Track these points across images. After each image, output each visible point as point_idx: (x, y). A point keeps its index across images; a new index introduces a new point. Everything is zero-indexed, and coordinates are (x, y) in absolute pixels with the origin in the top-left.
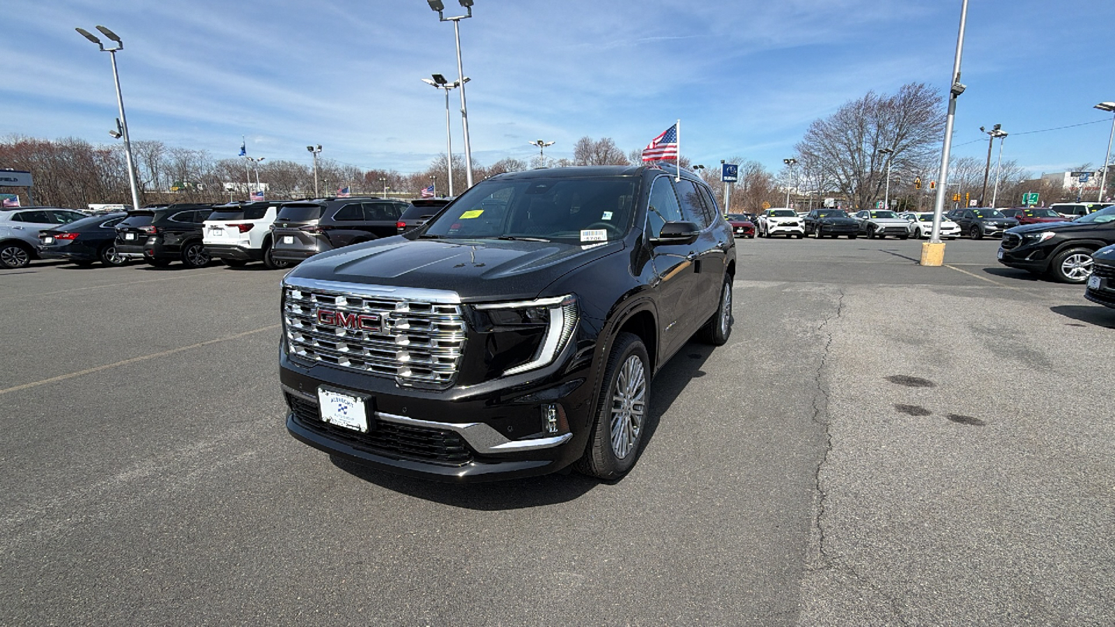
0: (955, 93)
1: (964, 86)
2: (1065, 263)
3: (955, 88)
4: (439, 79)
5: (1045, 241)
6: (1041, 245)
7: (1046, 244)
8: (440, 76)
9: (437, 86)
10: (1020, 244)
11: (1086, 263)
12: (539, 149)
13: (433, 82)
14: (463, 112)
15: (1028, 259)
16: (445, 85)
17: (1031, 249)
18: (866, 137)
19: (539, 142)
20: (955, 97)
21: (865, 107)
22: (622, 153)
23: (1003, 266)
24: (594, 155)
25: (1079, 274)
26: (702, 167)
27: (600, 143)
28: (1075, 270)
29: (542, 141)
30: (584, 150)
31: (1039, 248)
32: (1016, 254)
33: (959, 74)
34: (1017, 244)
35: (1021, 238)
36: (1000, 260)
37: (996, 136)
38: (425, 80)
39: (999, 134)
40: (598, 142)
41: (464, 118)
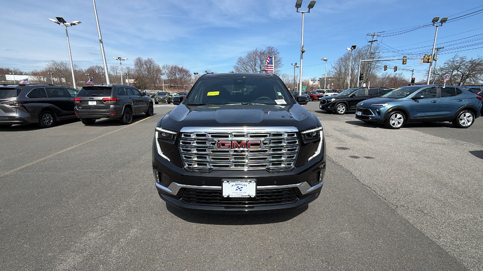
0: (303, 52)
1: (305, 50)
2: (338, 108)
3: (303, 50)
4: (61, 20)
5: (333, 101)
6: (332, 103)
7: (333, 102)
8: (62, 18)
9: (59, 24)
10: (326, 103)
11: (343, 108)
12: (119, 61)
13: (57, 21)
14: (100, 41)
15: (329, 107)
16: (65, 23)
17: (330, 104)
18: (257, 65)
19: (119, 58)
20: (302, 53)
21: (255, 53)
22: (159, 65)
23: (320, 110)
24: (145, 66)
25: (341, 111)
26: (197, 73)
27: (147, 61)
28: (341, 110)
29: (120, 58)
30: (139, 63)
31: (331, 104)
32: (325, 106)
33: (303, 46)
34: (325, 103)
35: (326, 101)
36: (320, 108)
37: (296, 67)
38: (49, 19)
39: (297, 66)
40: (146, 60)
41: (101, 44)
